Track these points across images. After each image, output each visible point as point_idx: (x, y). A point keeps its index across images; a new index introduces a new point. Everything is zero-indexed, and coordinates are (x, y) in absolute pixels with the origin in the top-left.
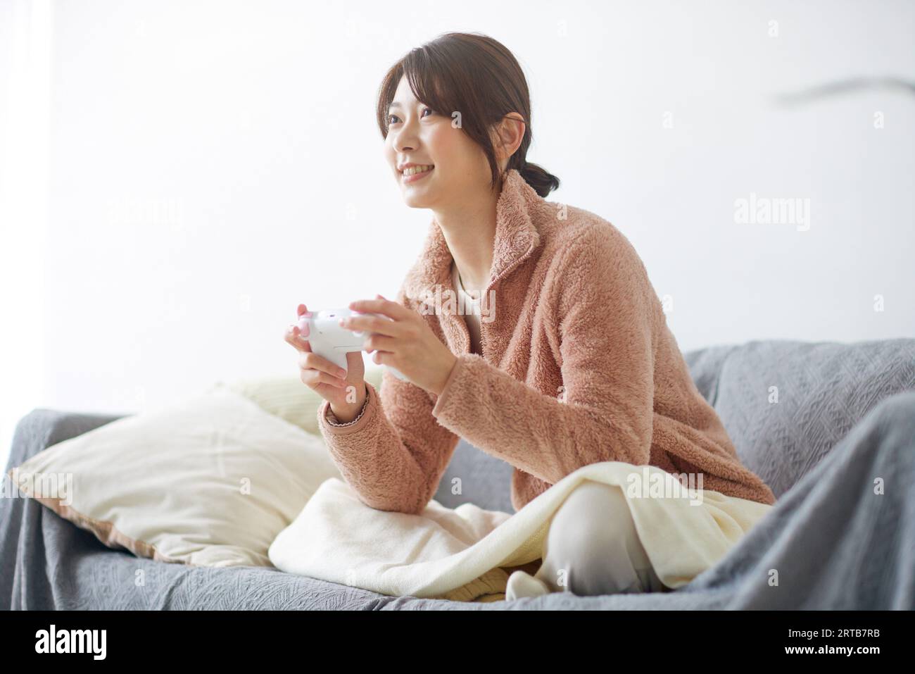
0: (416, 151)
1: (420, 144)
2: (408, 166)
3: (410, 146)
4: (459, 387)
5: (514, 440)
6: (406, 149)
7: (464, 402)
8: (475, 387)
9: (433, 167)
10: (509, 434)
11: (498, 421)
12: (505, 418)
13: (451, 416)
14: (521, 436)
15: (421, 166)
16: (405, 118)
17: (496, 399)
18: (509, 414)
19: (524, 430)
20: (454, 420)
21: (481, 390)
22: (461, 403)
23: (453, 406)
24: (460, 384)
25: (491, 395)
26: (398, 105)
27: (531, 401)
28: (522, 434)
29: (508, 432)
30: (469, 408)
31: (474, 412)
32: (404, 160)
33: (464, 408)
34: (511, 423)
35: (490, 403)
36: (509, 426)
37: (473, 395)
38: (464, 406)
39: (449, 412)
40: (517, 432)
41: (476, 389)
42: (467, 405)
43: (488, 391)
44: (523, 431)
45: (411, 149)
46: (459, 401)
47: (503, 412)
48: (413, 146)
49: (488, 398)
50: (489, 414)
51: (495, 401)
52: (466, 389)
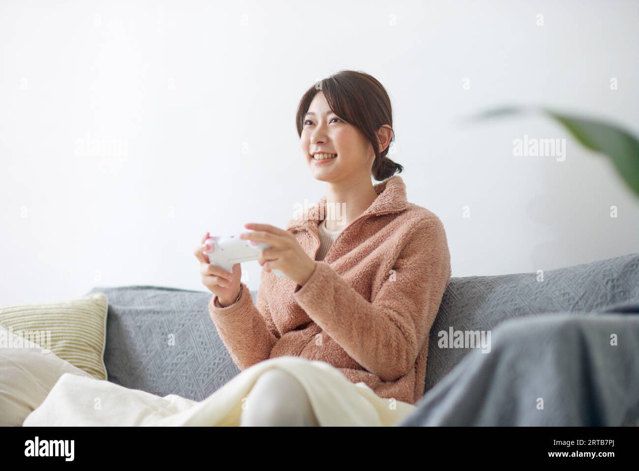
0: (326, 143)
1: (329, 140)
2: (319, 153)
3: (323, 141)
4: (315, 287)
5: (339, 329)
6: (319, 143)
7: (315, 297)
8: (326, 290)
9: (336, 155)
10: (338, 324)
12: (339, 314)
13: (304, 303)
14: (344, 327)
15: (328, 154)
16: (317, 122)
17: (336, 300)
18: (342, 312)
20: (306, 306)
21: (330, 293)
22: (313, 298)
23: (308, 298)
24: (317, 286)
25: (334, 297)
26: (313, 114)
27: (358, 307)
28: (346, 326)
30: (317, 302)
31: (320, 305)
32: (317, 149)
33: (314, 301)
34: (341, 318)
35: (332, 302)
36: (340, 320)
37: (323, 294)
38: (315, 300)
39: (304, 300)
40: (343, 324)
41: (327, 292)
42: (317, 299)
43: (333, 294)
45: (322, 142)
46: (312, 296)
47: (338, 309)
49: (332, 299)
50: (330, 309)
51: (336, 301)
52: (320, 289)
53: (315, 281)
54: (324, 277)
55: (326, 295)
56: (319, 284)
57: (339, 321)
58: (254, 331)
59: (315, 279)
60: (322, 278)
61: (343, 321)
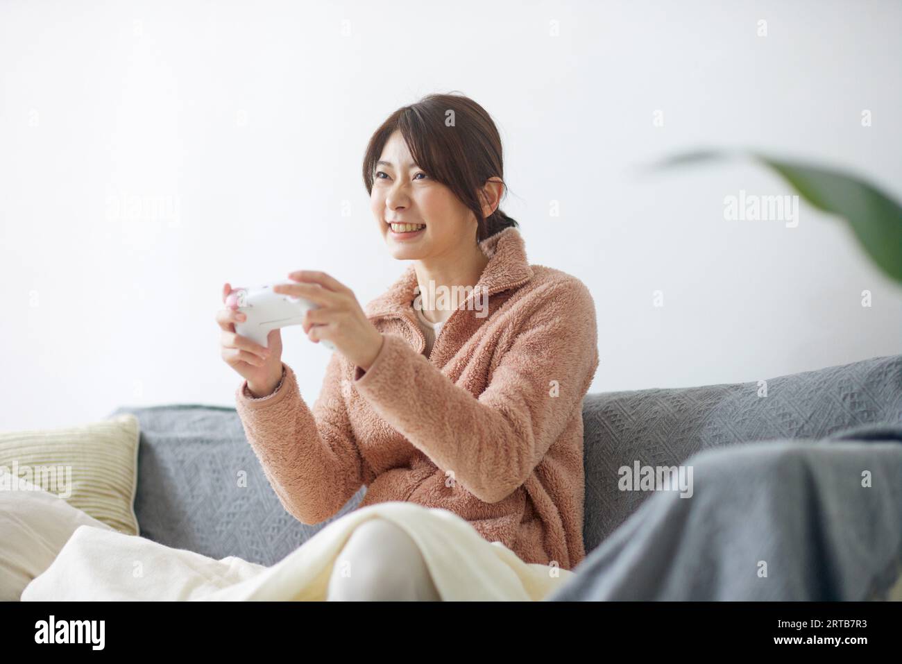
0: (409, 209)
2: (399, 223)
4: (388, 367)
5: (426, 425)
6: (399, 208)
7: (389, 382)
8: (403, 370)
9: (425, 226)
10: (424, 419)
11: (417, 406)
12: (424, 404)
13: (373, 392)
14: (433, 422)
15: (412, 224)
16: (395, 176)
17: (419, 384)
18: (429, 401)
19: (438, 418)
20: (377, 396)
21: (408, 374)
22: (386, 383)
23: (379, 385)
24: (389, 365)
25: (415, 380)
26: (388, 164)
27: (449, 392)
28: (435, 422)
29: (424, 416)
31: (396, 393)
32: (395, 216)
33: (387, 388)
34: (428, 409)
35: (413, 387)
36: (427, 413)
37: (400, 377)
38: (388, 386)
39: (373, 388)
40: (431, 418)
41: (404, 372)
42: (391, 385)
43: (414, 376)
44: (436, 419)
45: (403, 207)
46: (385, 381)
47: (423, 397)
48: (405, 204)
49: (413, 382)
50: (411, 398)
51: (419, 386)
52: (394, 370)
53: (386, 359)
54: (398, 353)
55: (403, 377)
56: (392, 362)
57: (425, 414)
58: (296, 439)
59: (386, 356)
60: (395, 354)
61: (430, 413)
